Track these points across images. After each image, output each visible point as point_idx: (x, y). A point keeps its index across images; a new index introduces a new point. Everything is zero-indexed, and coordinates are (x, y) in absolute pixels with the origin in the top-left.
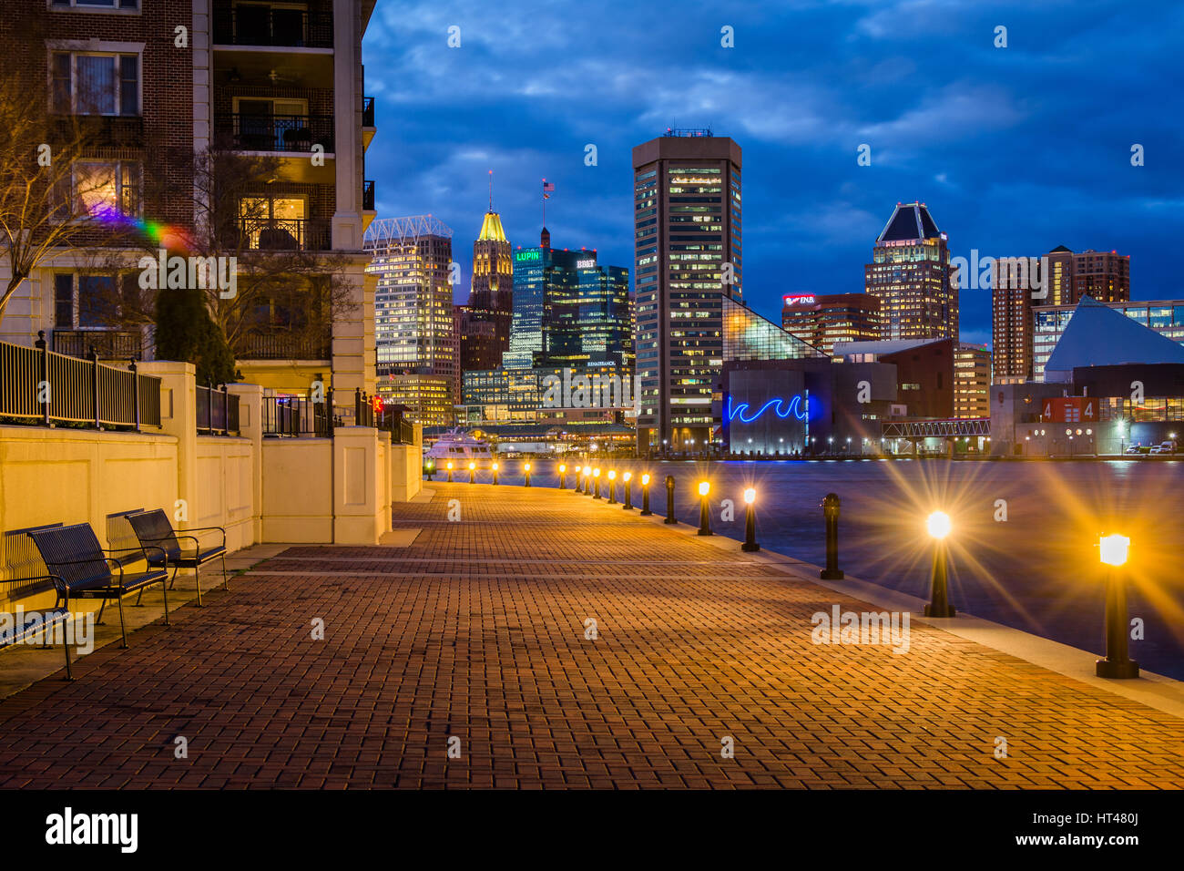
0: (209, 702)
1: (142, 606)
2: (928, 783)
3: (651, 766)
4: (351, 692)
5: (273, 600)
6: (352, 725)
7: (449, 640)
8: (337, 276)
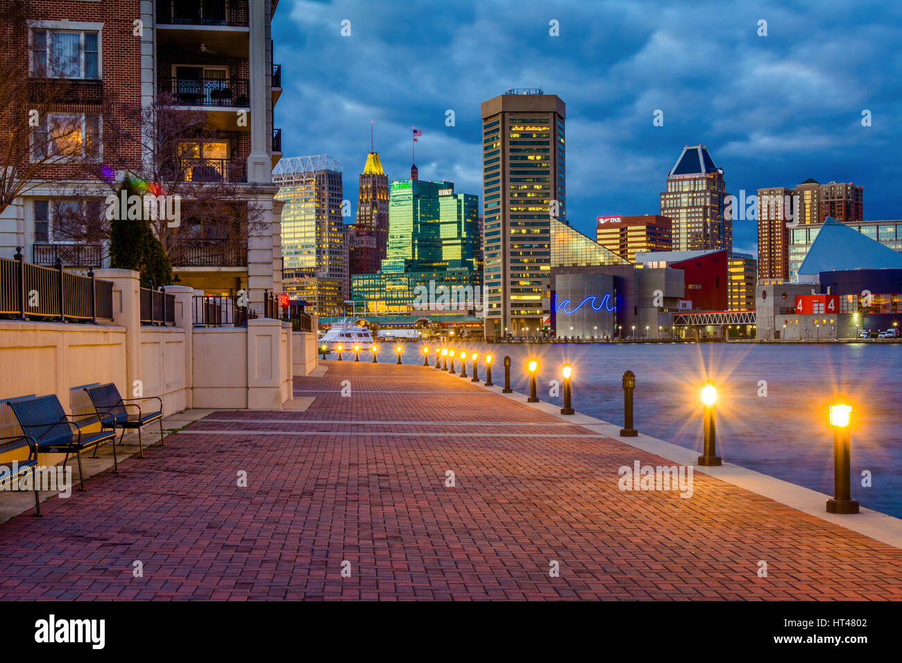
0: (144, 532)
1: (97, 458)
2: (693, 595)
3: (481, 582)
4: (254, 525)
5: (198, 453)
6: (253, 551)
7: (332, 484)
8: (252, 203)
